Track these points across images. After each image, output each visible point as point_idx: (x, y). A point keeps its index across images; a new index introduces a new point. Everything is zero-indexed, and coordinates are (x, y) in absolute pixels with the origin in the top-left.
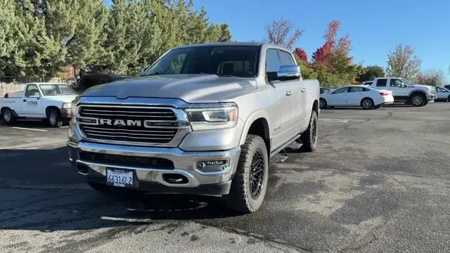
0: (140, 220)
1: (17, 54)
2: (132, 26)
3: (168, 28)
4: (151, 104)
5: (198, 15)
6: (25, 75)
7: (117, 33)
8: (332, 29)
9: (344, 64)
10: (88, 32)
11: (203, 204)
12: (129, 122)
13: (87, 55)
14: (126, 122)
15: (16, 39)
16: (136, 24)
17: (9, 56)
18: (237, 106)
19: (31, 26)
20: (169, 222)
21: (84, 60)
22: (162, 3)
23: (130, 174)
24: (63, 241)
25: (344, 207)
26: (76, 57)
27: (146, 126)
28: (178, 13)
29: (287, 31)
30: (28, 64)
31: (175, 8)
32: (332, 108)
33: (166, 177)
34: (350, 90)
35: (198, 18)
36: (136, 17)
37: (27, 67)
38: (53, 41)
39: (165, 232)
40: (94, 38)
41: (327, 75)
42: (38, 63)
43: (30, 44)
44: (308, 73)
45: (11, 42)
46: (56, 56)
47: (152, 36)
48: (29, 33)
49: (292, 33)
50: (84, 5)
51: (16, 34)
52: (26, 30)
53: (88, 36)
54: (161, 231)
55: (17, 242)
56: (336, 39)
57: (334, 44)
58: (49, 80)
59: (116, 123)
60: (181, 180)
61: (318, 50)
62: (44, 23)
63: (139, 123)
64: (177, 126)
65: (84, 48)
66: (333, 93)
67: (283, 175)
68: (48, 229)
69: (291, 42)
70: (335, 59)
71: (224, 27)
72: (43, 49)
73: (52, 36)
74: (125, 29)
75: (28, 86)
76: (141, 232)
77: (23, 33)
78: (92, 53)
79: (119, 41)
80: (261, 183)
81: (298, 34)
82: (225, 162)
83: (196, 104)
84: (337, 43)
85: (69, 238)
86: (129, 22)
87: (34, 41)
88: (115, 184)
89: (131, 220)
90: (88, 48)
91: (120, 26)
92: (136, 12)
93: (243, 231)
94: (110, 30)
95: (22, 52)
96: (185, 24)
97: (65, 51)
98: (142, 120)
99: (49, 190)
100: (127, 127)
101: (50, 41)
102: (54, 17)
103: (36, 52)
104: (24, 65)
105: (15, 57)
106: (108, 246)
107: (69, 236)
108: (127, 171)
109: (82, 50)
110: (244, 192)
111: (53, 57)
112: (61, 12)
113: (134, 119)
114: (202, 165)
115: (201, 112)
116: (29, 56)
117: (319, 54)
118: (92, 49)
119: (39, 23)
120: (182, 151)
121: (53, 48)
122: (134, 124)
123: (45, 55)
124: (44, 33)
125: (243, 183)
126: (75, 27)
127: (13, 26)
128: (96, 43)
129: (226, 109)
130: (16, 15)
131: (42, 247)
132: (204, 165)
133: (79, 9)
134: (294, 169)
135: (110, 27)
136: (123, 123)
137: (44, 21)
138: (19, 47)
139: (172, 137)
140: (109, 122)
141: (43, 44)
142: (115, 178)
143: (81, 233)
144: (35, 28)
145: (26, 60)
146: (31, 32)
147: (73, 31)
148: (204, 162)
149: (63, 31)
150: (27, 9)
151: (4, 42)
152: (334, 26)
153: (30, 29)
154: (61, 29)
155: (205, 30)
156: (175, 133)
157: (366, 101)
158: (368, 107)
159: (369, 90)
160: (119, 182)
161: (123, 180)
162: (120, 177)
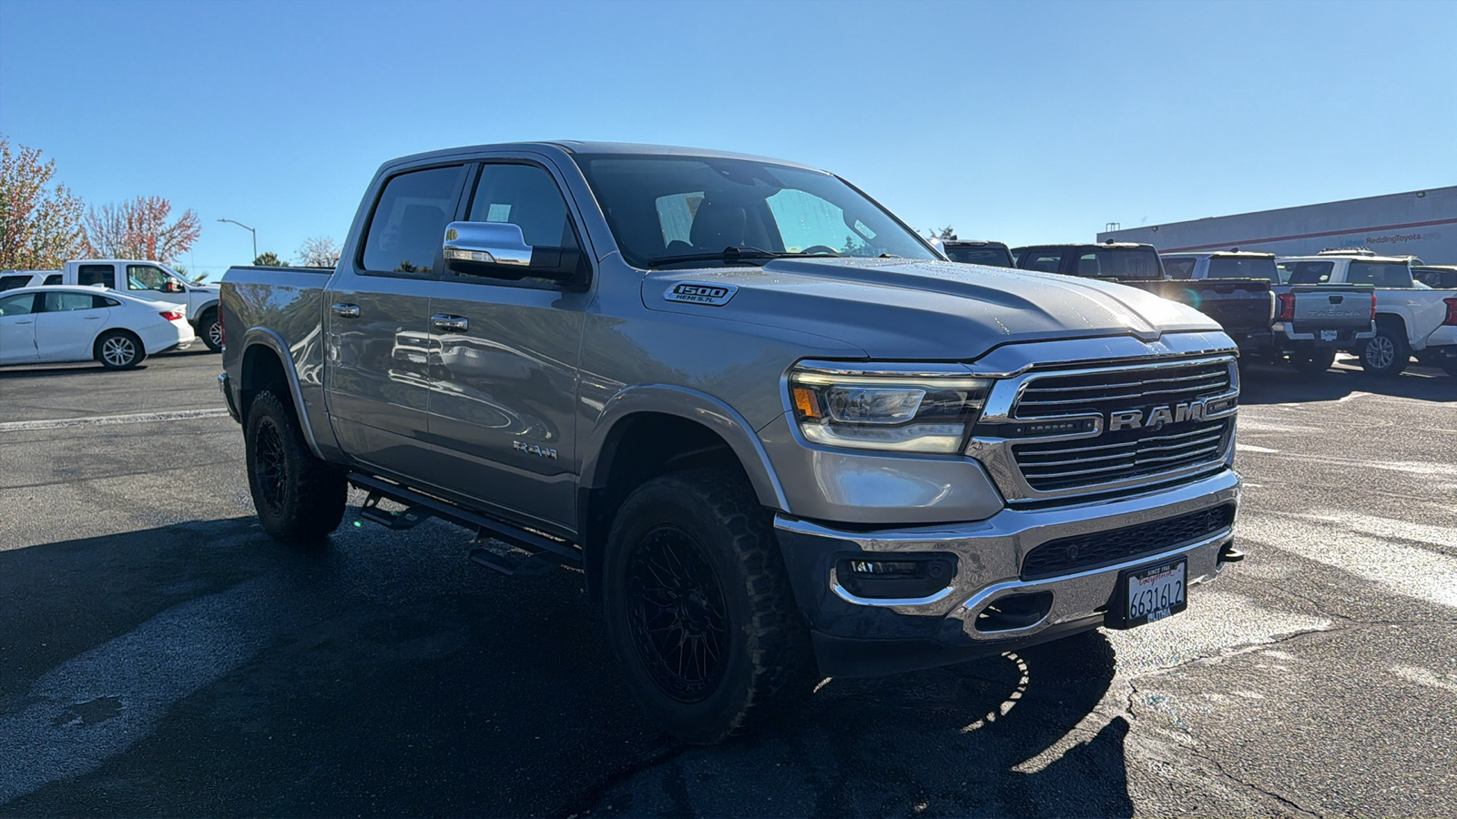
23: (1178, 572)
27: (1204, 415)
34: (40, 302)
59: (1153, 417)
88: (1150, 618)
108: (1175, 563)
122: (1189, 414)
136: (1167, 416)
140: (1136, 420)
142: (1146, 599)
157: (113, 341)
158: (123, 363)
159: (119, 304)
160: (1154, 608)
161: (1163, 597)
162: (1157, 590)
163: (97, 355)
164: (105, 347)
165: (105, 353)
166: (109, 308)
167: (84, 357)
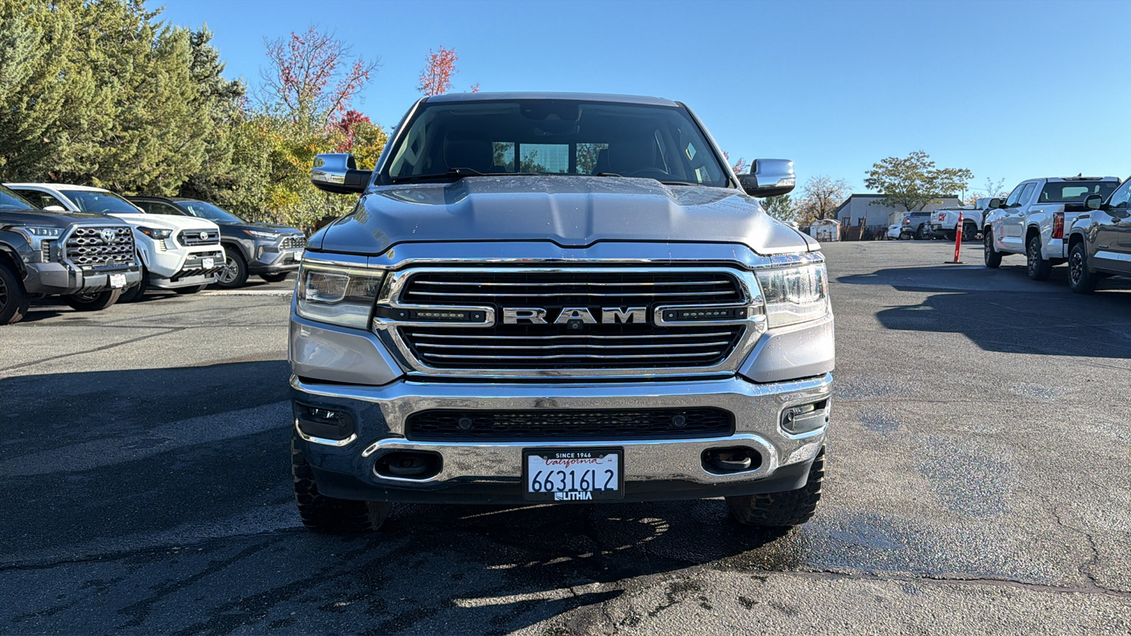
8: (438, 70)
12: (609, 314)
14: (597, 314)
23: (610, 462)
27: (659, 321)
29: (330, 63)
33: (711, 459)
49: (343, 72)
59: (564, 316)
60: (750, 461)
63: (640, 316)
64: (744, 317)
81: (359, 74)
88: (559, 496)
98: (650, 304)
100: (600, 328)
108: (597, 453)
122: (624, 317)
136: (587, 317)
139: (730, 348)
152: (442, 65)
156: (737, 338)
160: (569, 487)
161: (583, 480)
162: (572, 473)
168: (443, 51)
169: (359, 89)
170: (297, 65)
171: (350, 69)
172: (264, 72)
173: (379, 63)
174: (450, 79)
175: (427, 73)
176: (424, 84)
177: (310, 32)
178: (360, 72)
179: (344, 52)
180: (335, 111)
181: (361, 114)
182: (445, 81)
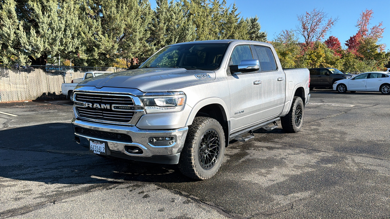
0: (116, 180)
1: (80, 49)
2: (171, 24)
3: (202, 24)
4: (116, 92)
5: (229, 12)
6: (87, 65)
7: (159, 30)
8: (364, 18)
9: (372, 51)
10: (135, 30)
11: (171, 171)
12: (103, 106)
13: (134, 50)
14: (100, 106)
15: (79, 37)
16: (174, 22)
17: (74, 51)
18: (185, 94)
19: (90, 27)
20: (135, 183)
21: (132, 54)
22: (199, 3)
23: (103, 145)
24: (55, 191)
25: (286, 181)
26: (126, 51)
27: (113, 109)
28: (211, 11)
29: (319, 21)
30: (89, 57)
31: (210, 6)
32: (353, 92)
33: (127, 148)
34: (369, 76)
35: (230, 14)
36: (174, 17)
37: (88, 59)
38: (107, 39)
39: (127, 191)
40: (139, 36)
41: (354, 62)
42: (97, 57)
43: (90, 41)
44: (334, 60)
45: (76, 40)
46: (110, 50)
47: (187, 32)
48: (89, 33)
49: (324, 23)
50: (132, 8)
51: (79, 34)
52: (86, 30)
53: (134, 33)
54: (126, 189)
55: (26, 189)
56: (369, 27)
57: (366, 33)
58: (107, 69)
59: (95, 106)
60: (137, 151)
61: (351, 38)
62: (100, 24)
63: (108, 107)
64: (134, 109)
65: (131, 44)
66: (354, 79)
67: (254, 152)
68: (50, 182)
69: (324, 31)
70: (364, 47)
71: (253, 21)
72: (100, 45)
73: (106, 35)
74: (165, 28)
75: (87, 74)
76: (111, 189)
77: (84, 33)
78: (138, 47)
79: (161, 37)
80: (216, 157)
81: (330, 23)
82: (172, 138)
83: (149, 93)
84: (370, 31)
85: (60, 190)
86: (169, 21)
87: (93, 38)
88: (95, 152)
89: (110, 180)
90: (134, 44)
91: (161, 25)
92: (175, 13)
93: (186, 194)
94: (154, 28)
95: (84, 48)
96: (217, 21)
97: (116, 46)
98: (111, 104)
99: (69, 154)
100: (101, 109)
101: (104, 39)
102: (108, 19)
103: (94, 47)
104: (86, 58)
105: (79, 51)
106: (82, 197)
107: (61, 188)
108: (102, 142)
109: (130, 46)
110: (192, 163)
111: (108, 52)
112: (113, 16)
113: (105, 103)
114: (153, 140)
115: (154, 99)
116: (89, 51)
117: (351, 42)
118: (138, 44)
119: (97, 24)
120: (138, 129)
121: (107, 44)
122: (105, 107)
123: (101, 50)
124: (100, 33)
125: (191, 156)
126: (124, 26)
127: (77, 28)
128: (141, 39)
129: (176, 97)
130: (79, 19)
131: (40, 194)
132: (155, 140)
133: (128, 12)
134: (267, 148)
135: (154, 26)
137: (100, 23)
138: (82, 44)
139: (131, 118)
140: (91, 105)
141: (100, 41)
142: (94, 147)
143: (71, 186)
144: (93, 29)
145: (87, 54)
146: (90, 32)
147: (122, 30)
148: (155, 138)
149: (115, 30)
150: (88, 14)
151: (70, 40)
152: (366, 16)
153: (89, 30)
154: (113, 29)
155: (236, 24)
156: (133, 115)
157: (385, 87)
158: (387, 93)
159: (388, 77)
160: (97, 150)
161: (99, 149)
162: (97, 147)
163: (380, 90)
164: (382, 88)
165: (382, 90)
166: (386, 78)
167: (377, 91)
168: (367, 11)
169: (330, 28)
170: (308, 23)
171: (327, 22)
172: (297, 26)
173: (338, 19)
174: (370, 21)
175: (360, 20)
176: (358, 24)
177: (314, 10)
178: (331, 23)
179: (325, 16)
180: (320, 37)
181: (335, 37)
182: (367, 22)
